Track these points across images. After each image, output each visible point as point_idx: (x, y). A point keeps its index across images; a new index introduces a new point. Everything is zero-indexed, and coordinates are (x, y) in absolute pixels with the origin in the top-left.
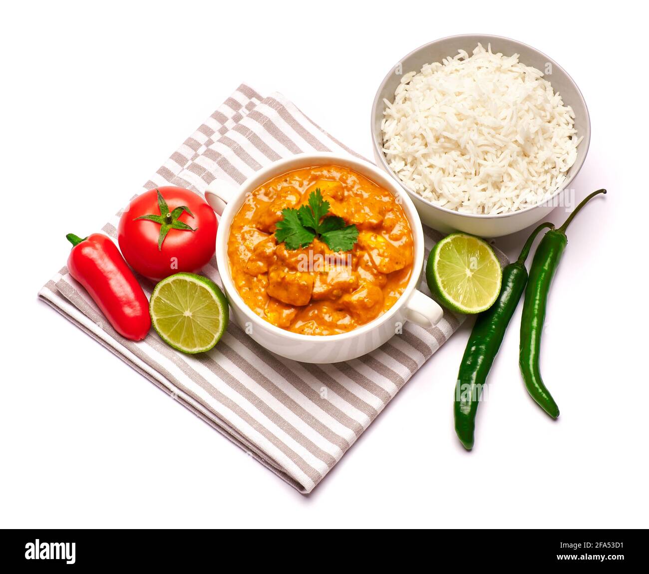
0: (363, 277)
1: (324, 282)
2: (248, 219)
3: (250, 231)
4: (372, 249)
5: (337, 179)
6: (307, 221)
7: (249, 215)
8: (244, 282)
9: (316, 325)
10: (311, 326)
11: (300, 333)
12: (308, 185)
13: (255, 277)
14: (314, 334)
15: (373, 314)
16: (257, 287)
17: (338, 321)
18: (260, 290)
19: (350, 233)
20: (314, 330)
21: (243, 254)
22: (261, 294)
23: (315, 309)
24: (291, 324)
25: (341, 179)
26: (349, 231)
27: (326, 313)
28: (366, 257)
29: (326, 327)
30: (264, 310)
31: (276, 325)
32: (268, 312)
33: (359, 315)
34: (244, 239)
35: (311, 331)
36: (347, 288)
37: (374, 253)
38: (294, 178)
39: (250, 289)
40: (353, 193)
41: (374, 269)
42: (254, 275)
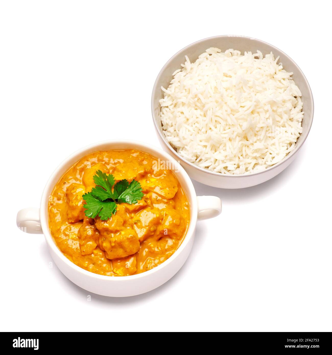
0: (160, 209)
1: (141, 227)
2: (59, 222)
3: (67, 228)
4: (154, 188)
5: (97, 162)
6: (102, 196)
7: (58, 218)
8: (87, 262)
9: (152, 259)
10: (151, 261)
11: (147, 270)
12: (81, 177)
13: (92, 254)
14: (156, 265)
15: (183, 227)
16: (98, 259)
17: (165, 246)
18: (101, 260)
19: (135, 187)
20: (154, 262)
21: (73, 245)
22: (103, 263)
23: (144, 249)
24: (137, 268)
25: (99, 160)
26: (133, 186)
27: (154, 247)
28: (154, 196)
29: (160, 256)
30: (113, 271)
31: (128, 275)
32: (116, 271)
33: (175, 234)
34: (66, 235)
35: (153, 264)
36: (157, 222)
37: (157, 190)
38: (69, 178)
39: (93, 264)
40: (112, 164)
41: (163, 200)
42: (91, 253)
